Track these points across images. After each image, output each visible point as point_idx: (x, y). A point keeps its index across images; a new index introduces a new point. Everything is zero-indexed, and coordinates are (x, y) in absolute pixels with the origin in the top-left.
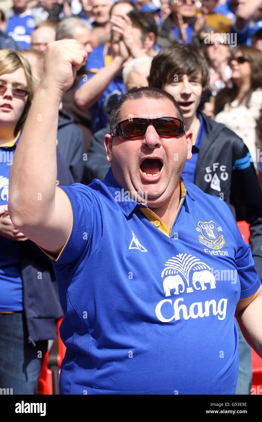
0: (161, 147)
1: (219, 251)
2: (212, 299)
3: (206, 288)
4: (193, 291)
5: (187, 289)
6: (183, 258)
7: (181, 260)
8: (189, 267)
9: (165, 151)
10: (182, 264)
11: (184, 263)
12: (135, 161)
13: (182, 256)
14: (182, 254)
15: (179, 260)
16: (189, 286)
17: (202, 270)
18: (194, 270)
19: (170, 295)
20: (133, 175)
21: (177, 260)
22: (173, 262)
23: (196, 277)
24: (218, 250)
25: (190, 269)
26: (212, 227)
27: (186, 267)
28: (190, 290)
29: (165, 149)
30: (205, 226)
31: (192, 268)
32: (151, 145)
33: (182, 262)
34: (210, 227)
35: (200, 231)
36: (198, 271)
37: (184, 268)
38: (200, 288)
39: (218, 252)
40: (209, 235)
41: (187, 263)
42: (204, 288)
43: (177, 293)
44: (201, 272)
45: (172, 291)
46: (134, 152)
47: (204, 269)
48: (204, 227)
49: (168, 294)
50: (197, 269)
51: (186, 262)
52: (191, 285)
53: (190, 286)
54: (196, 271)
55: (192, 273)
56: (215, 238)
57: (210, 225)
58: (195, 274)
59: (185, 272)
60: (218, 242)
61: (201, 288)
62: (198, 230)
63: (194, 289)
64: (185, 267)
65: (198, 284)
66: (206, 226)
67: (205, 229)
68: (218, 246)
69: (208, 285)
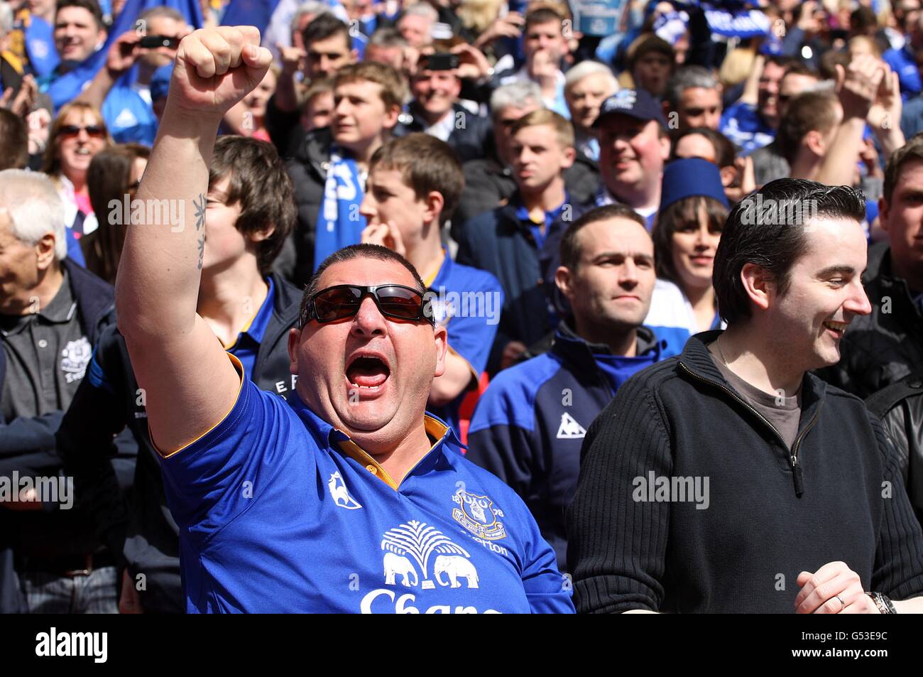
0: (387, 337)
1: (489, 543)
2: (471, 606)
3: (459, 585)
4: (434, 587)
5: (423, 582)
6: (420, 529)
7: (416, 530)
8: (430, 545)
9: (394, 346)
10: (418, 538)
11: (421, 537)
12: (338, 362)
13: (418, 526)
14: (418, 523)
15: (412, 530)
16: (426, 577)
17: (452, 554)
18: (439, 552)
19: (393, 583)
20: (334, 389)
21: (408, 530)
22: (400, 533)
23: (441, 564)
24: (488, 541)
25: (431, 549)
26: (484, 504)
27: (425, 544)
28: (428, 585)
29: (393, 341)
30: (470, 499)
31: (435, 548)
32: (367, 329)
33: (417, 535)
34: (481, 505)
35: (459, 503)
36: (446, 554)
37: (419, 546)
38: (447, 584)
39: (486, 544)
40: (474, 513)
41: (427, 538)
42: (455, 584)
43: (406, 582)
44: (451, 557)
45: (398, 578)
46: (336, 345)
47: (457, 554)
48: (468, 500)
49: (390, 580)
50: (444, 551)
51: (424, 536)
52: (431, 576)
53: (428, 579)
54: (442, 554)
55: (433, 557)
56: (485, 522)
57: (480, 502)
58: (440, 559)
59: (421, 554)
60: (489, 528)
61: (450, 584)
62: (456, 500)
63: (436, 583)
64: (422, 545)
65: (445, 576)
66: (472, 500)
67: (470, 502)
68: (487, 535)
69: (463, 580)
